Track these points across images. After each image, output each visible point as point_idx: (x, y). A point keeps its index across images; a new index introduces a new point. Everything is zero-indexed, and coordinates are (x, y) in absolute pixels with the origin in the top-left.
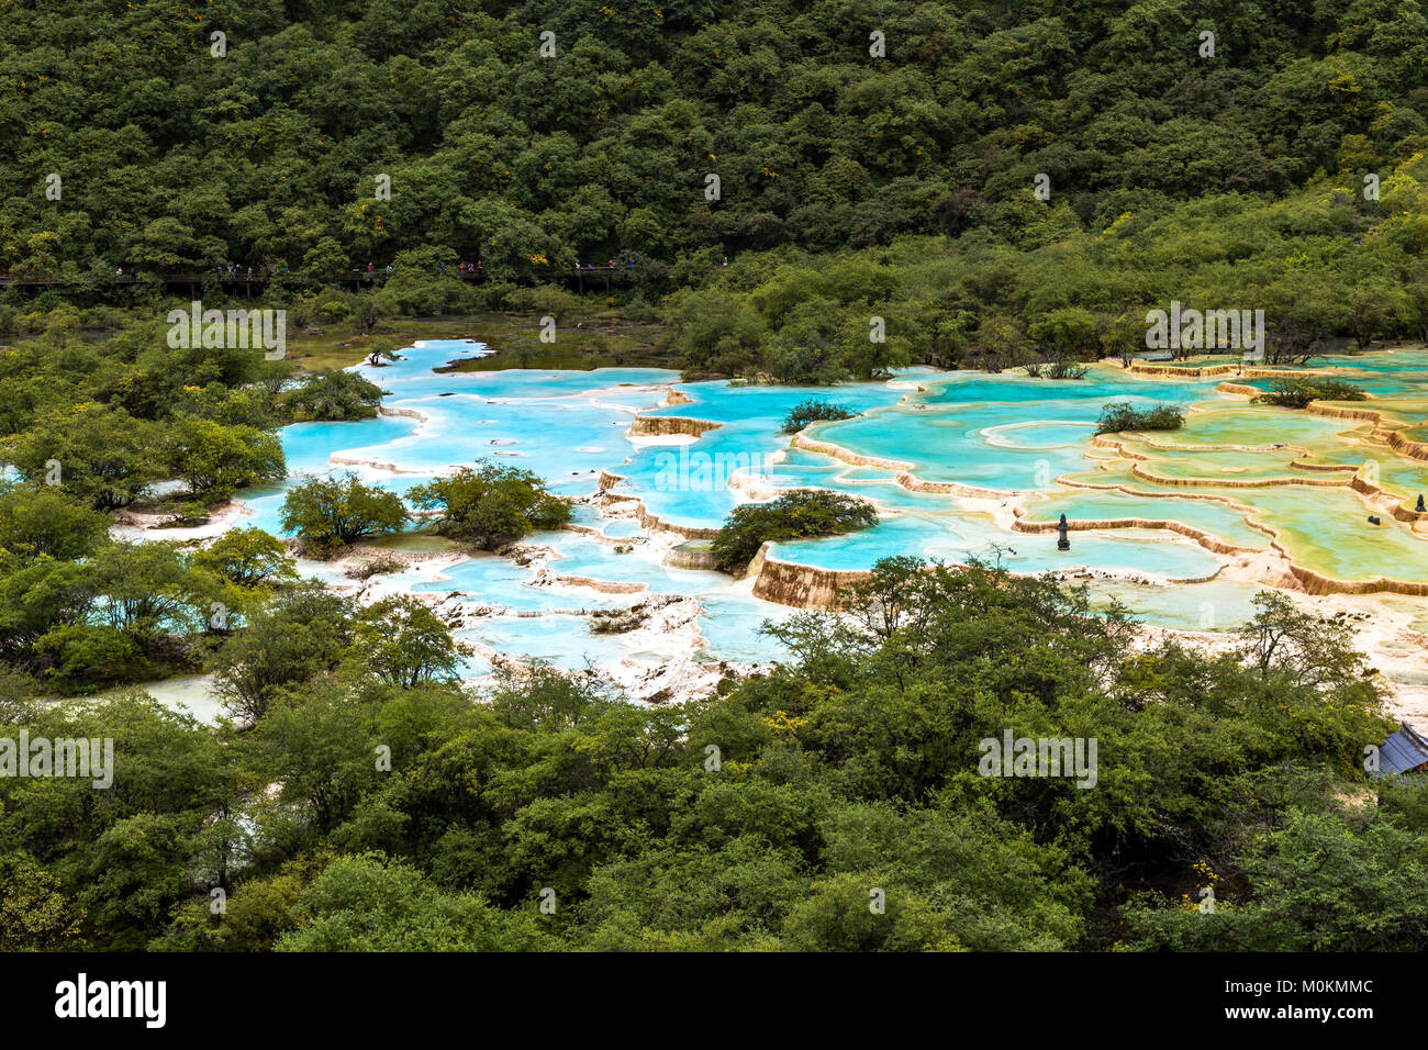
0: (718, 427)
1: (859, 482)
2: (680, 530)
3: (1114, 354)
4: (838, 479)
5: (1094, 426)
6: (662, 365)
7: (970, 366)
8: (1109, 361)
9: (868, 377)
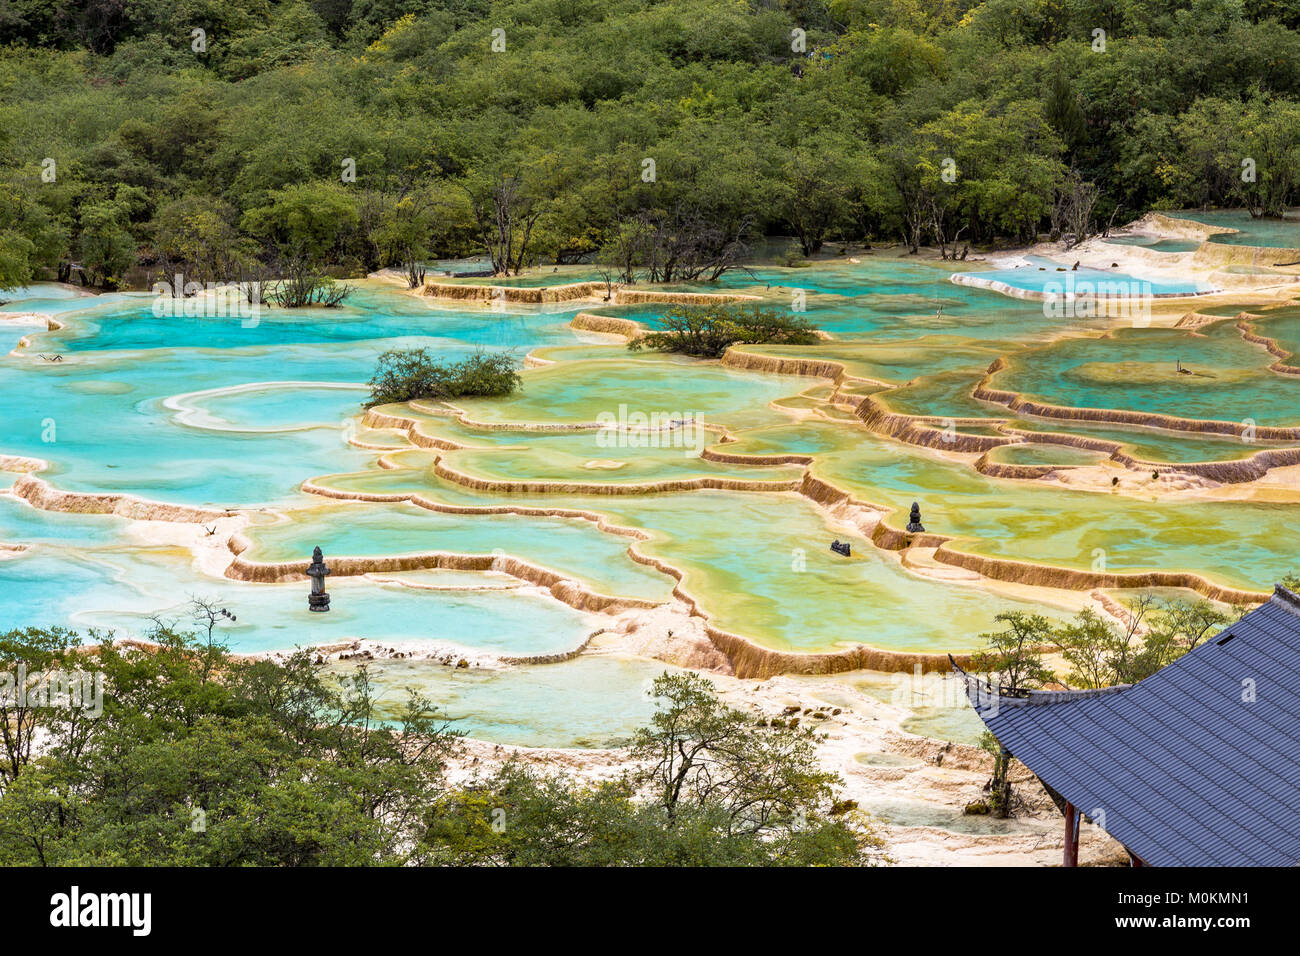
3: (394, 264)
5: (364, 390)
8: (385, 276)
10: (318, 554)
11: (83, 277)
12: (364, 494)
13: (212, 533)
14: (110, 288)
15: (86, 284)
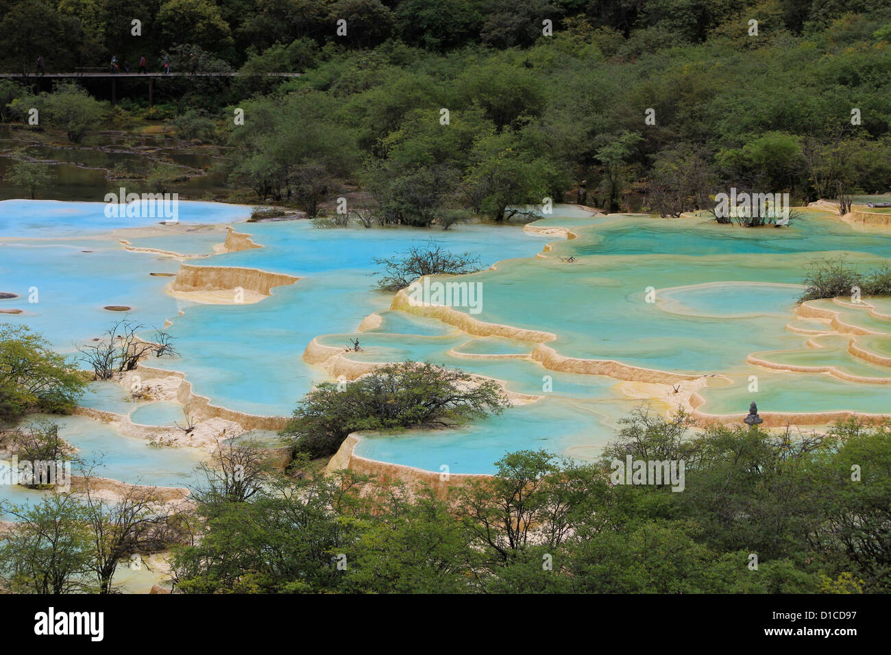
0: (293, 280)
1: (483, 357)
2: (237, 417)
3: (829, 195)
4: (453, 353)
6: (220, 198)
7: (635, 209)
8: (821, 205)
9: (499, 219)
10: (753, 410)
11: (596, 201)
12: (794, 367)
13: (677, 392)
14: (615, 209)
15: (597, 205)
